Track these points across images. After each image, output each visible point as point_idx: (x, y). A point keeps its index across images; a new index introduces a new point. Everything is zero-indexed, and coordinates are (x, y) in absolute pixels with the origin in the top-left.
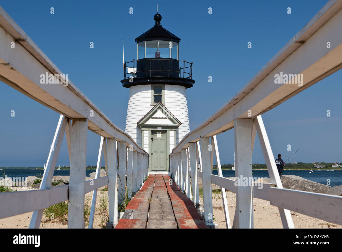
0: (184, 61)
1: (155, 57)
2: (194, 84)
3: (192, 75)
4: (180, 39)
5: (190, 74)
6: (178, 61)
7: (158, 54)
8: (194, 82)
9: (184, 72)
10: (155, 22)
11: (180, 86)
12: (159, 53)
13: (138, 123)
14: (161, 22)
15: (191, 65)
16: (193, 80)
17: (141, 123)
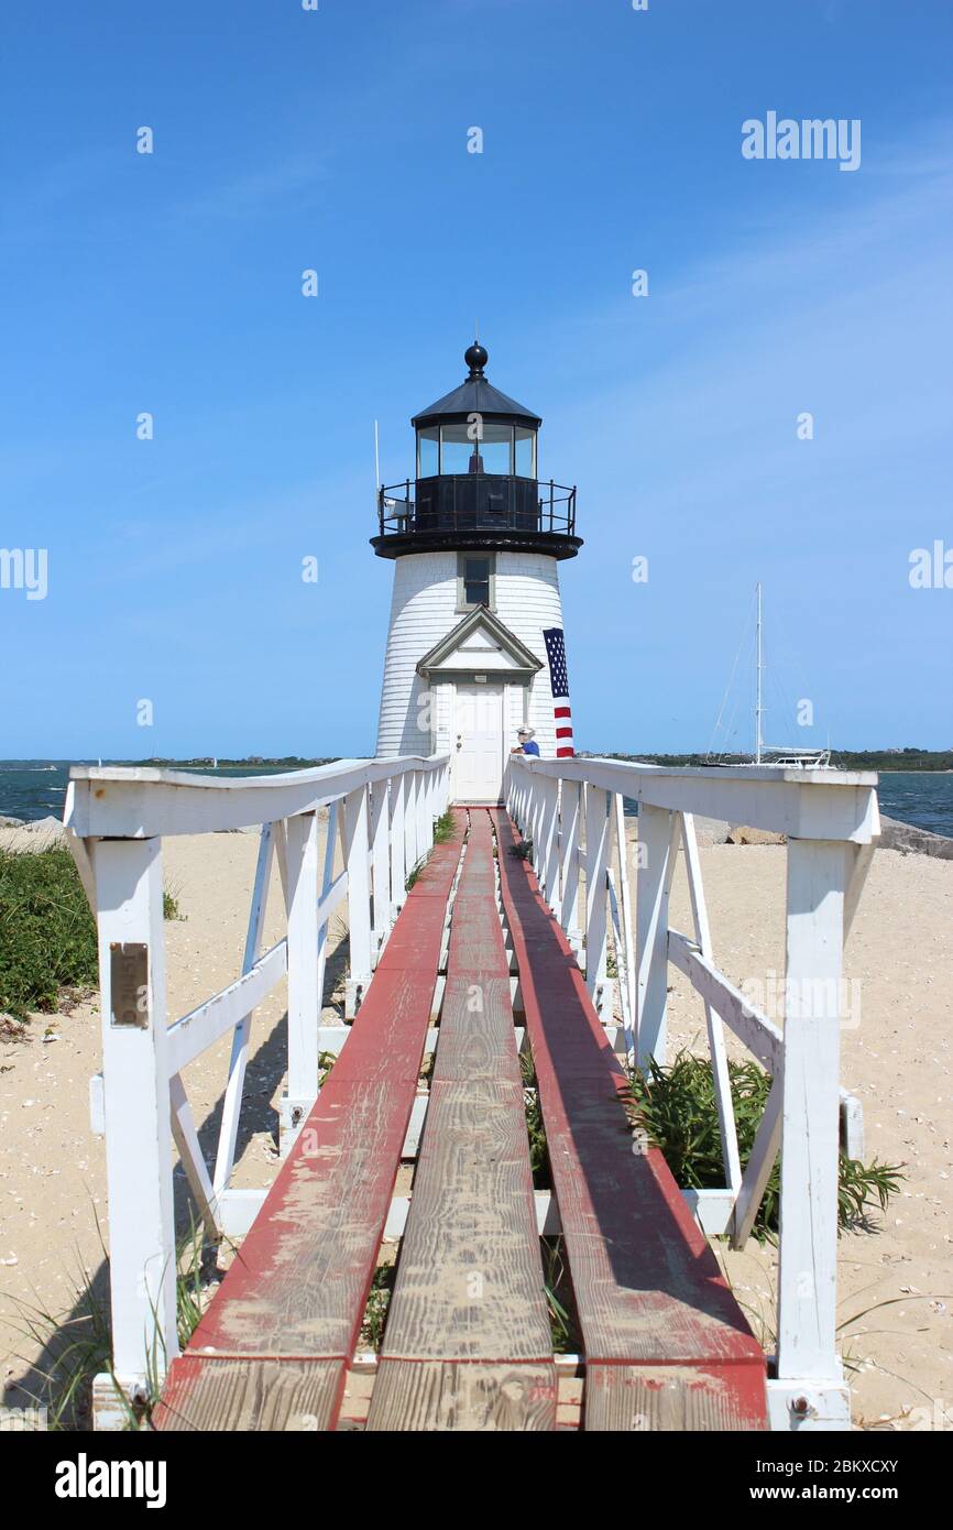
0: (552, 485)
1: (467, 472)
2: (580, 550)
3: (574, 522)
4: (541, 420)
5: (569, 520)
6: (534, 484)
7: (475, 462)
8: (579, 542)
9: (552, 516)
10: (469, 369)
11: (540, 555)
12: (481, 458)
13: (419, 665)
14: (484, 368)
15: (573, 494)
16: (577, 538)
17: (427, 665)
